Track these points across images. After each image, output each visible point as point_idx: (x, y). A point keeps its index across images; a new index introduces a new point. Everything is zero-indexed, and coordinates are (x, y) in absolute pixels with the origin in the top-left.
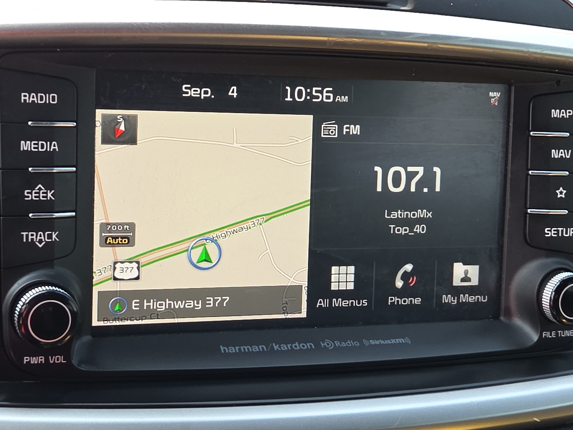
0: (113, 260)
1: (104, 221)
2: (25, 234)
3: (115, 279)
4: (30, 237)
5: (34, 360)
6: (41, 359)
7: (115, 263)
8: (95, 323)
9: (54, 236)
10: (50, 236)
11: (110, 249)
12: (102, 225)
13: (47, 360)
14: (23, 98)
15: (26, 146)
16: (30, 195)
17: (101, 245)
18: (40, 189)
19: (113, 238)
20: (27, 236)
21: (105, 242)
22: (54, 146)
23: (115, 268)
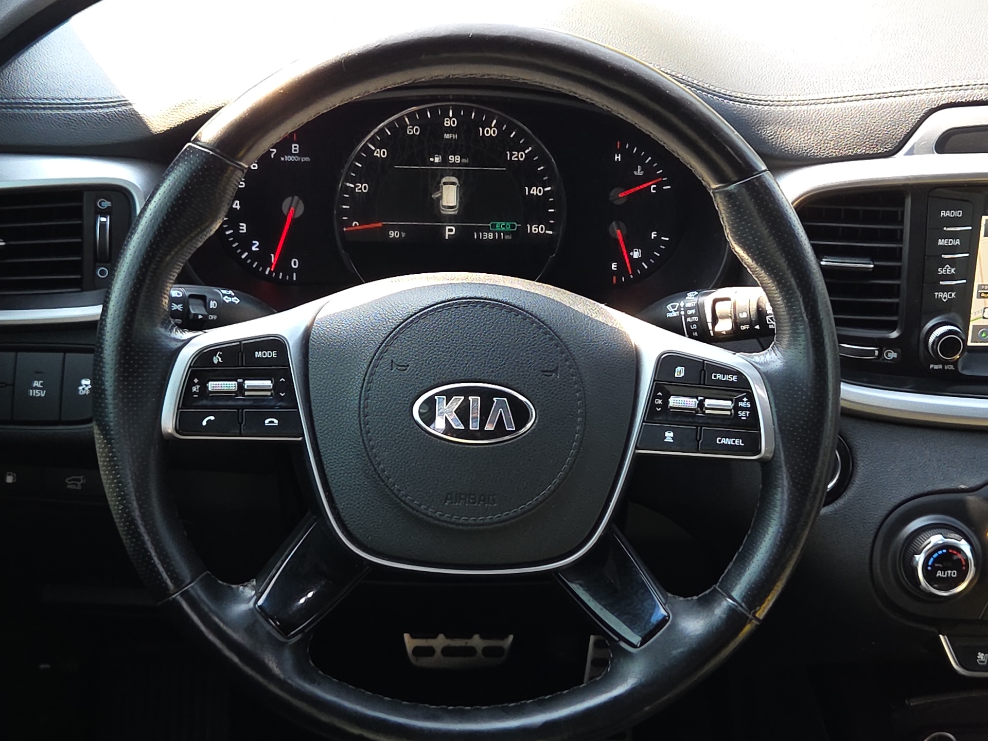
0: (984, 306)
1: (981, 283)
2: (936, 294)
3: (984, 318)
4: (939, 296)
5: (936, 367)
6: (940, 367)
7: (985, 308)
8: (969, 344)
9: (953, 295)
10: (951, 295)
11: (983, 300)
12: (980, 286)
13: (943, 367)
14: (942, 214)
15: (941, 242)
16: (941, 271)
17: (978, 298)
18: (947, 267)
19: (985, 293)
20: (938, 295)
21: (980, 296)
22: (958, 242)
23: (984, 312)
